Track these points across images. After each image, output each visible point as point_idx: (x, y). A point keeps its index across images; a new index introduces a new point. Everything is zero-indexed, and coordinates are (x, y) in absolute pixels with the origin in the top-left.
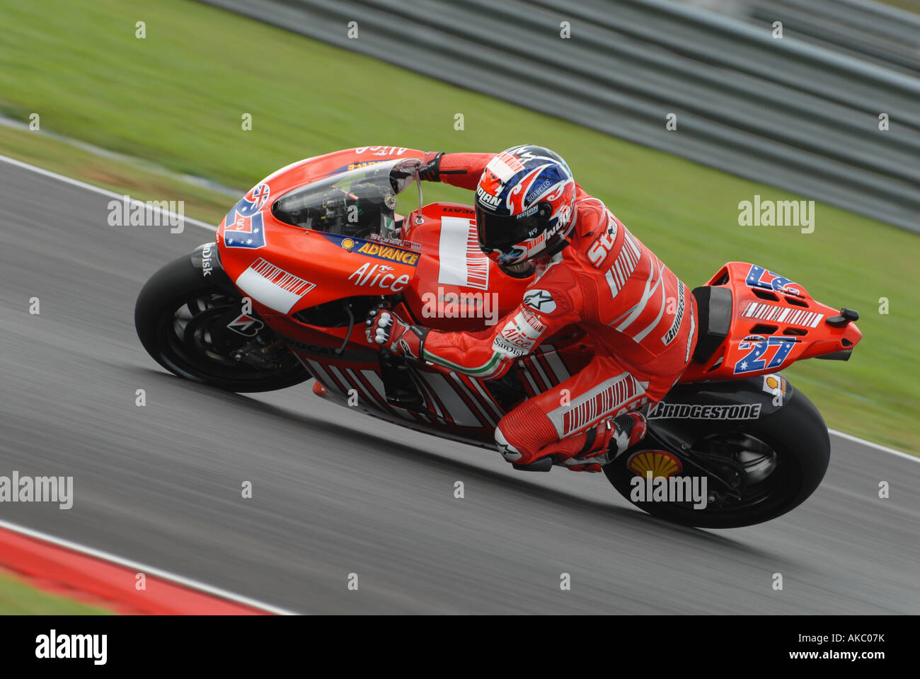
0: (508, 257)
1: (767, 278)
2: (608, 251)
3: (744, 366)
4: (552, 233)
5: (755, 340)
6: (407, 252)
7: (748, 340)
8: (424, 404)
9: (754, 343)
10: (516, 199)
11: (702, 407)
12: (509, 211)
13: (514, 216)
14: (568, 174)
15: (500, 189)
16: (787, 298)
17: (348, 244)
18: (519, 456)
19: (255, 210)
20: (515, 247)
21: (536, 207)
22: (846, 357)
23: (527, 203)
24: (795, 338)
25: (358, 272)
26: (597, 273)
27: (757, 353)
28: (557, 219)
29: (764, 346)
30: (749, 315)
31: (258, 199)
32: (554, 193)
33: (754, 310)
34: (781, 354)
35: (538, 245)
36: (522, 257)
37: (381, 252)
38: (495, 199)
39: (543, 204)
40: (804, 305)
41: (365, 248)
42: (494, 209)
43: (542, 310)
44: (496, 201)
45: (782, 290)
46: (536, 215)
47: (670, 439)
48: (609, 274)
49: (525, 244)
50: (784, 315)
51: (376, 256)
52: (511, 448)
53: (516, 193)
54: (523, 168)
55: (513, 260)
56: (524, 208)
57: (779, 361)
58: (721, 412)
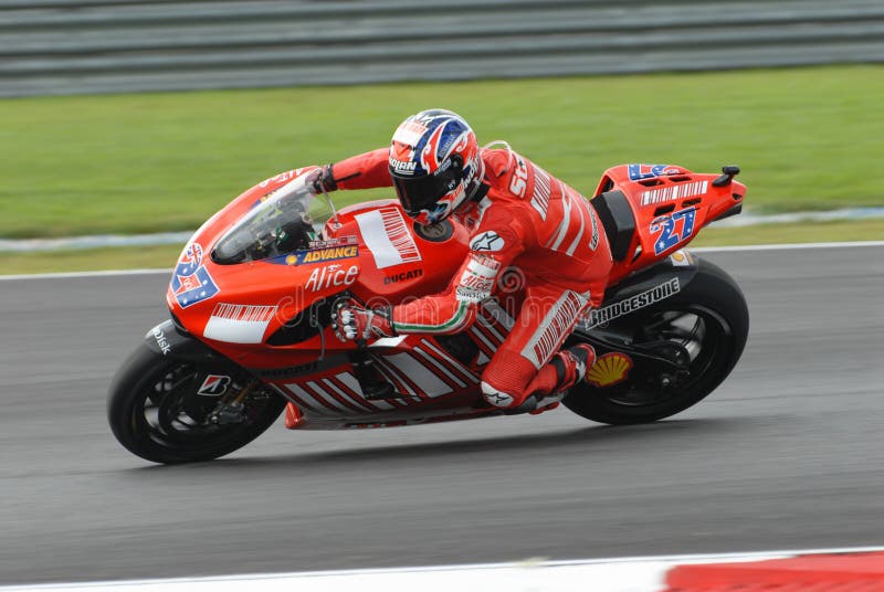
0: (435, 214)
1: (644, 170)
2: (526, 181)
3: (662, 245)
4: (468, 181)
5: (661, 221)
6: (345, 246)
7: (655, 223)
8: (396, 390)
9: (662, 224)
10: (429, 158)
11: (629, 300)
12: (426, 171)
13: (432, 174)
14: (466, 125)
15: (412, 154)
16: (670, 179)
17: (291, 260)
18: (511, 400)
19: (195, 267)
20: (440, 203)
21: (449, 161)
22: (738, 211)
23: (440, 159)
24: (693, 207)
25: (311, 279)
26: (524, 203)
27: (668, 231)
28: (469, 167)
29: (671, 222)
30: (646, 203)
31: (193, 257)
32: (460, 144)
33: (649, 197)
34: (688, 225)
35: (458, 196)
36: (448, 210)
37: (324, 255)
38: (410, 164)
39: (453, 156)
40: (687, 179)
41: (309, 258)
42: (411, 173)
43: (493, 249)
44: (412, 166)
45: (664, 174)
46: (451, 168)
47: (608, 339)
48: (533, 201)
49: (448, 198)
50: (676, 193)
51: (321, 260)
52: (502, 394)
53: (427, 152)
54: (427, 130)
55: (440, 216)
56: (438, 164)
57: (689, 230)
58: (647, 298)
